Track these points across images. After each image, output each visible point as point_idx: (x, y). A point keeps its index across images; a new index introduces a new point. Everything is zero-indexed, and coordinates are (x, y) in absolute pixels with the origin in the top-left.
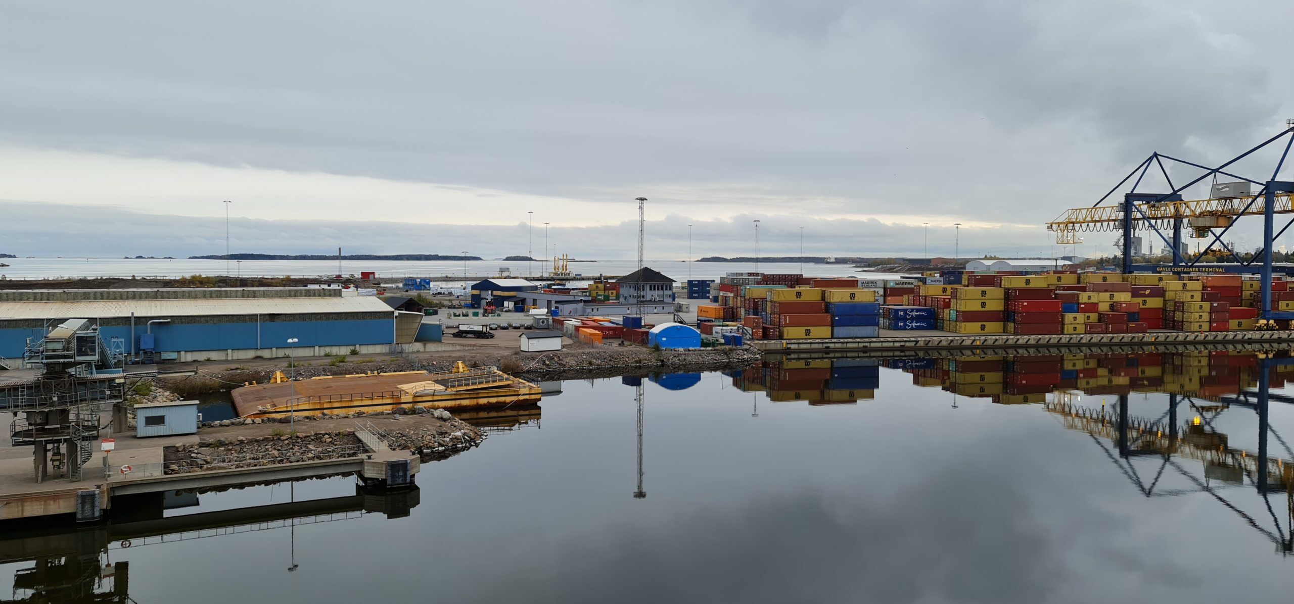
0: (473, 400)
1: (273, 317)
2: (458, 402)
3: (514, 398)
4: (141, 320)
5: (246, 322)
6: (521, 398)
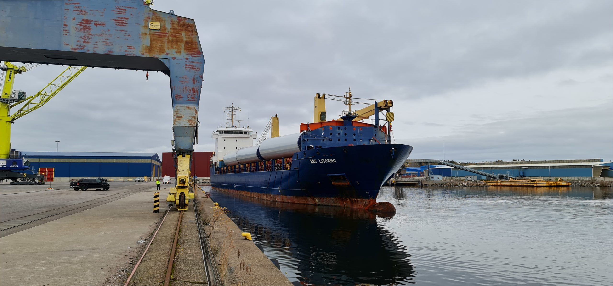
0: (515, 184)
1: (553, 167)
2: (511, 184)
3: (526, 184)
4: (521, 167)
5: (546, 168)
6: (528, 184)
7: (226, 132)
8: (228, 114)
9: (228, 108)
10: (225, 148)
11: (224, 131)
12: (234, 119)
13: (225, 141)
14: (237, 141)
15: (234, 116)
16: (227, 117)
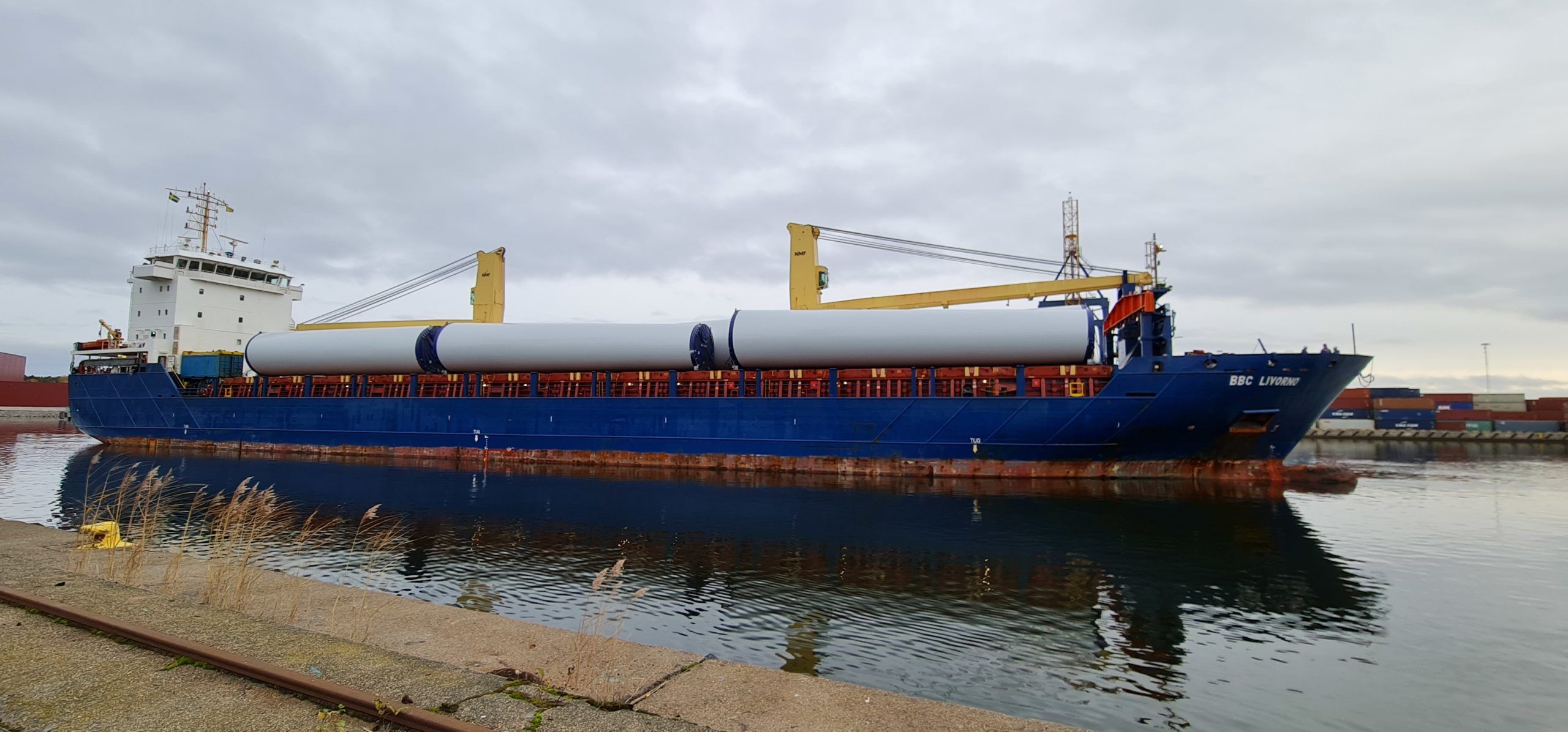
7: (209, 267)
8: (190, 210)
9: (192, 195)
10: (200, 315)
11: (203, 264)
12: (210, 229)
13: (201, 293)
14: (242, 298)
15: (211, 221)
16: (188, 222)
